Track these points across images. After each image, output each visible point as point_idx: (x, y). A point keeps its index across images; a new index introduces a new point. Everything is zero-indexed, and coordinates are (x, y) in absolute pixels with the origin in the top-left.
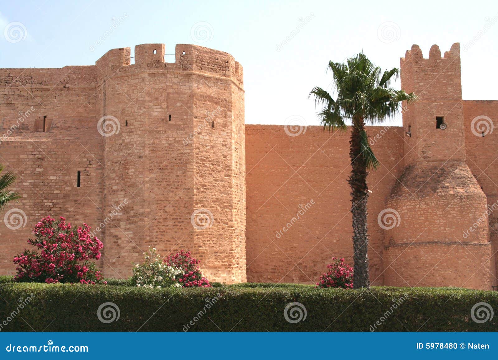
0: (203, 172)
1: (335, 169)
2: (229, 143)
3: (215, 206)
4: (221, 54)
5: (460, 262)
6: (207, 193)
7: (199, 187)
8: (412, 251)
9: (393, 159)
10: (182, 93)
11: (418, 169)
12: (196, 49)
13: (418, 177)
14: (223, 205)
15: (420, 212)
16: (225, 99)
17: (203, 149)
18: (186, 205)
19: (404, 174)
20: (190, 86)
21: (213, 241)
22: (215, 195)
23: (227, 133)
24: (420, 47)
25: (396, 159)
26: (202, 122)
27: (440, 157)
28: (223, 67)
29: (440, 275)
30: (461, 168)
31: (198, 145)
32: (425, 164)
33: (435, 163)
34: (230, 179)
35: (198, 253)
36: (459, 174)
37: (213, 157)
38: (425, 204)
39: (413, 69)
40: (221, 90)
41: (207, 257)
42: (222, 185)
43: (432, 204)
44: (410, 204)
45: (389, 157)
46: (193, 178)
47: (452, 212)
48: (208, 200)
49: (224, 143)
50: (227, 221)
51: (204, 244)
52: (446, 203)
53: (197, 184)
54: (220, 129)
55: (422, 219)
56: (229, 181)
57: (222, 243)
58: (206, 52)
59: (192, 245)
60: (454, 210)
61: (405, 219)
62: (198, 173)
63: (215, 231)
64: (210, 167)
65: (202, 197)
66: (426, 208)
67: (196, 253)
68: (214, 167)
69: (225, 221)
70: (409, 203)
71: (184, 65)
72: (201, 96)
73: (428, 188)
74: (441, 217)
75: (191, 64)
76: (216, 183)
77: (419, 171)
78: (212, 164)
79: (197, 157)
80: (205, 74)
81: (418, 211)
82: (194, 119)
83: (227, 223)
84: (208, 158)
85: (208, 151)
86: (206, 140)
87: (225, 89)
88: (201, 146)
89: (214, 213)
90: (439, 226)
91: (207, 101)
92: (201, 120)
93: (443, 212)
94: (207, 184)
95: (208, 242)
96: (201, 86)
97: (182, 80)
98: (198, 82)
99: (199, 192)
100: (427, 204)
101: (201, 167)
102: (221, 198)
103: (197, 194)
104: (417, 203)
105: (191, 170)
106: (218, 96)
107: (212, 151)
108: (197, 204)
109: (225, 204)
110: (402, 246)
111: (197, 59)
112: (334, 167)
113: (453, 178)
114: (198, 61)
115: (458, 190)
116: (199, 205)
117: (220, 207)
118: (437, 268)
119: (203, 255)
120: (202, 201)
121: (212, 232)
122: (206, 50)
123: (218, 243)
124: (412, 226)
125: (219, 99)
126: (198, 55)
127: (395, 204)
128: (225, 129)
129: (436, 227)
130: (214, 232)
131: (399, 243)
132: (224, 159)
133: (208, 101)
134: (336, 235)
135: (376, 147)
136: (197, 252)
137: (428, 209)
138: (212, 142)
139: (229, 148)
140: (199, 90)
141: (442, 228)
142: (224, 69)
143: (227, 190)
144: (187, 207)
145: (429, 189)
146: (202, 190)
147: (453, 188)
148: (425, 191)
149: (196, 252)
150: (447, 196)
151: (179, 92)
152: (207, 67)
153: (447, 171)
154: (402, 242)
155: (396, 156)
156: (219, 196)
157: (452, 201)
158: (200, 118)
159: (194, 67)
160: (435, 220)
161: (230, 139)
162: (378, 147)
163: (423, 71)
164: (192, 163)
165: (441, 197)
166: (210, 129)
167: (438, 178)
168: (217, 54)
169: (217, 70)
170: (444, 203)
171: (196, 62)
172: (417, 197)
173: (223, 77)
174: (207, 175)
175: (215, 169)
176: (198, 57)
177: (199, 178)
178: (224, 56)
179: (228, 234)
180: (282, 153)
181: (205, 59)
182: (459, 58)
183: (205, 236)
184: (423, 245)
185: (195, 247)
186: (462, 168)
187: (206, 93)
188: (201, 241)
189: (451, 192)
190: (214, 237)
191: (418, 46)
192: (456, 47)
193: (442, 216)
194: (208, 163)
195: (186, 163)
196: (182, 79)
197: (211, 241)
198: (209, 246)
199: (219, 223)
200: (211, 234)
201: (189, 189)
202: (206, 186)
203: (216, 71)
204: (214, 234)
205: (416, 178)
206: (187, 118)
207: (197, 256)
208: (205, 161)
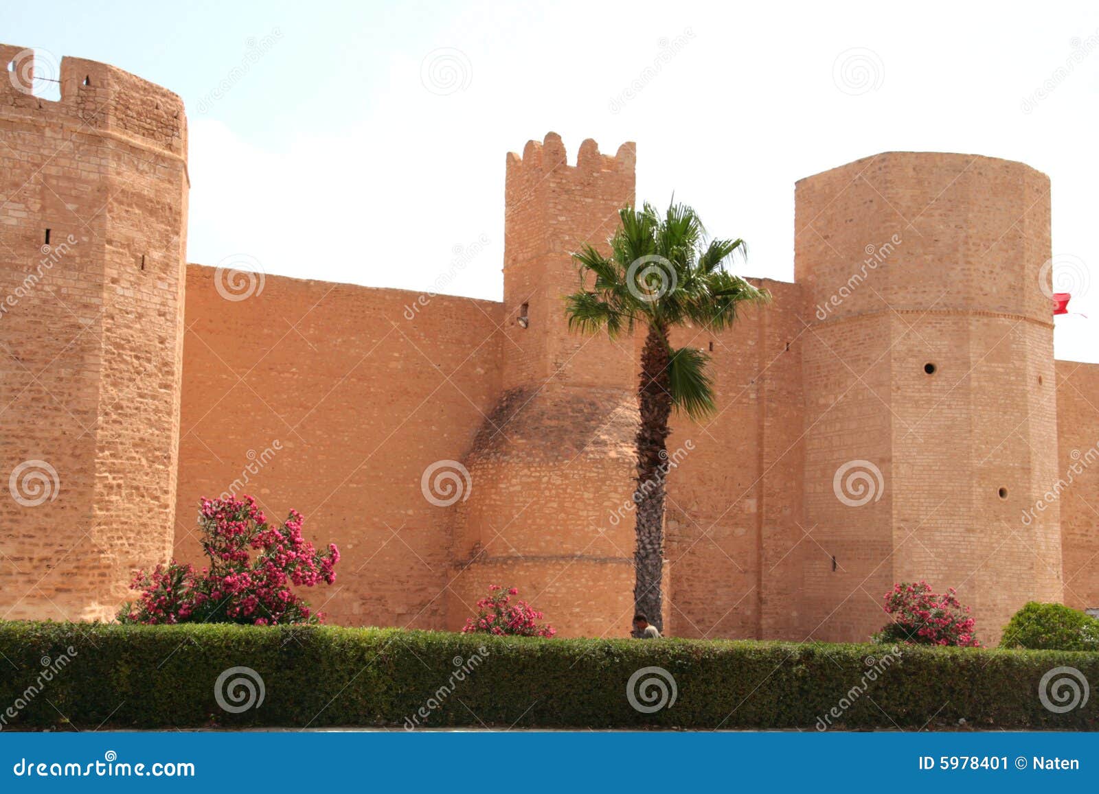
0: (118, 375)
1: (361, 383)
2: (171, 309)
3: (137, 456)
4: (164, 95)
5: (620, 598)
6: (125, 425)
7: (109, 409)
8: (528, 574)
9: (480, 371)
10: (80, 180)
11: (544, 399)
12: (118, 76)
13: (545, 417)
14: (153, 455)
15: (550, 490)
16: (169, 204)
17: (121, 321)
18: (78, 452)
19: (507, 406)
20: (100, 165)
21: (128, 539)
22: (139, 430)
23: (170, 285)
24: (564, 140)
25: (486, 373)
26: (122, 254)
27: (588, 378)
28: (167, 126)
29: (581, 626)
30: (625, 404)
31: (111, 310)
32: (559, 390)
33: (578, 389)
34: (169, 394)
35: (99, 568)
36: (623, 416)
37: (140, 340)
38: (561, 476)
39: (547, 184)
40: (162, 181)
41: (114, 575)
42: (154, 407)
43: (576, 477)
44: (529, 473)
45: (474, 366)
46: (97, 388)
47: (613, 495)
48: (124, 441)
49: (162, 308)
50: (159, 494)
51: (111, 546)
52: (603, 476)
53: (104, 403)
54: (156, 276)
55: (552, 507)
56: (168, 400)
57: (147, 544)
58: (135, 87)
59: (87, 547)
60: (616, 491)
61: (516, 505)
62: (108, 376)
63: (134, 515)
64: (132, 363)
65: (114, 433)
66: (562, 485)
67: (94, 568)
68: (141, 365)
69: (155, 492)
70: (526, 471)
71: (86, 112)
72: (123, 191)
73: (568, 442)
74: (589, 505)
75: (104, 113)
76: (141, 403)
77: (548, 404)
78: (137, 357)
79: (108, 338)
80: (133, 141)
81: (546, 488)
82: (107, 246)
83: (157, 498)
84: (129, 341)
85: (131, 325)
86: (126, 297)
87: (170, 182)
88: (117, 311)
89: (134, 472)
90: (585, 523)
91: (134, 206)
92: (121, 250)
93: (595, 493)
94: (124, 403)
95: (119, 542)
96: (124, 168)
97: (81, 148)
98: (119, 159)
99: (107, 423)
100: (566, 477)
101: (115, 361)
102: (150, 437)
103: (105, 425)
104: (544, 471)
105: (93, 368)
106: (156, 196)
107: (138, 326)
108: (102, 449)
109: (157, 453)
110: (506, 564)
111: (118, 103)
112: (359, 380)
113: (614, 424)
114: (119, 107)
115: (625, 449)
116: (107, 453)
117: (147, 459)
118: (578, 610)
119: (107, 571)
120: (114, 442)
121: (129, 517)
122: (136, 80)
123: (138, 545)
124: (529, 522)
125: (158, 203)
126: (120, 93)
127: (493, 472)
128: (165, 276)
129: (580, 525)
130: (132, 517)
131: (498, 555)
132: (161, 346)
133: (136, 204)
134: (354, 532)
135: (448, 342)
136: (96, 564)
137: (567, 485)
138: (139, 303)
139: (172, 322)
140: (119, 178)
141: (592, 528)
142: (170, 132)
143: (163, 419)
144: (78, 457)
145: (568, 445)
146: (114, 417)
147: (615, 445)
148: (563, 448)
149: (92, 565)
150: (605, 463)
151: (73, 175)
152: (137, 123)
153: (602, 408)
154: (504, 555)
155: (487, 366)
156: (147, 432)
157: (614, 473)
158: (119, 245)
159: (112, 120)
160: (579, 509)
161: (175, 299)
162: (452, 343)
163: (567, 192)
164: (96, 352)
165: (594, 463)
166: (137, 272)
167: (587, 423)
168: (157, 93)
169: (157, 134)
170: (598, 476)
171: (116, 109)
172: (546, 459)
173: (167, 153)
174: (126, 382)
175: (141, 368)
176: (119, 97)
177: (110, 388)
178: (170, 102)
179: (157, 522)
180: (245, 337)
181: (133, 104)
182: (634, 174)
183: (115, 526)
184: (553, 562)
185: (93, 552)
186: (628, 405)
187: (133, 186)
188: (105, 538)
189: (613, 454)
190: (131, 531)
191: (560, 137)
192: (628, 149)
193: (592, 502)
194: (130, 353)
195: (82, 350)
196: (81, 144)
197: (124, 538)
198: (121, 551)
199: (143, 496)
200: (126, 523)
201: (86, 413)
202: (122, 408)
203: (153, 134)
204: (131, 523)
205: (542, 419)
206: (90, 243)
207: (94, 575)
208: (124, 349)
